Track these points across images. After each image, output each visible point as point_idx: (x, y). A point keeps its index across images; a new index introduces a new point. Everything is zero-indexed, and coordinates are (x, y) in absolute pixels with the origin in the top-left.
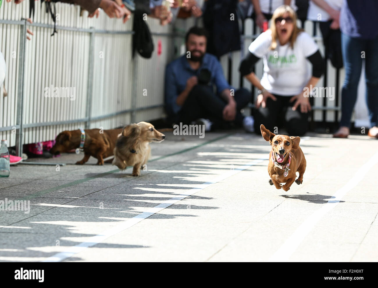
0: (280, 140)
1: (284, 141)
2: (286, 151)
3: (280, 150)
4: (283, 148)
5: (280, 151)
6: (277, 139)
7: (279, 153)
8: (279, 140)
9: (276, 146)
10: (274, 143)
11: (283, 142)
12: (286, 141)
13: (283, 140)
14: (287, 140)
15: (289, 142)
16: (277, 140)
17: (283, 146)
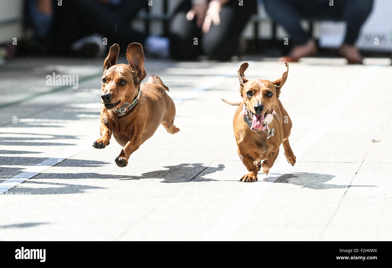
0: (257, 89)
1: (263, 91)
2: (266, 108)
3: (256, 106)
4: (260, 103)
5: (256, 109)
6: (251, 87)
7: (254, 112)
8: (254, 90)
9: (250, 99)
10: (246, 94)
11: (261, 92)
12: (266, 91)
13: (261, 90)
14: (268, 89)
15: (270, 92)
16: (252, 89)
17: (261, 99)
